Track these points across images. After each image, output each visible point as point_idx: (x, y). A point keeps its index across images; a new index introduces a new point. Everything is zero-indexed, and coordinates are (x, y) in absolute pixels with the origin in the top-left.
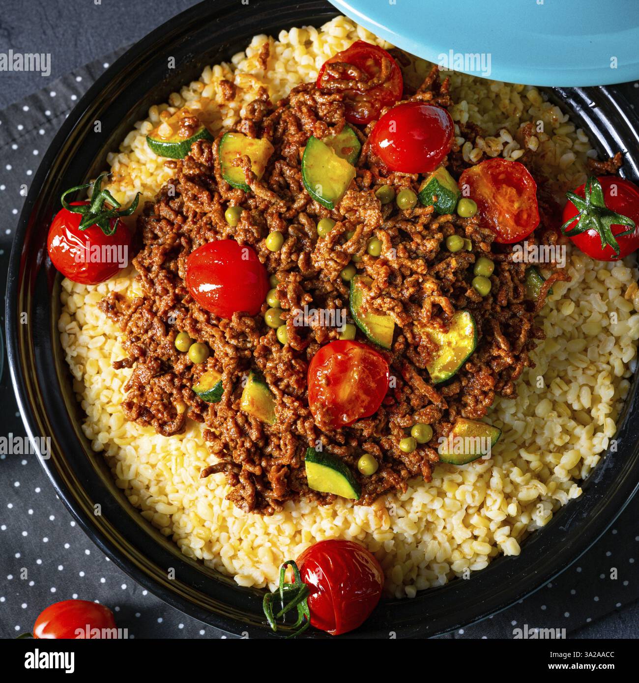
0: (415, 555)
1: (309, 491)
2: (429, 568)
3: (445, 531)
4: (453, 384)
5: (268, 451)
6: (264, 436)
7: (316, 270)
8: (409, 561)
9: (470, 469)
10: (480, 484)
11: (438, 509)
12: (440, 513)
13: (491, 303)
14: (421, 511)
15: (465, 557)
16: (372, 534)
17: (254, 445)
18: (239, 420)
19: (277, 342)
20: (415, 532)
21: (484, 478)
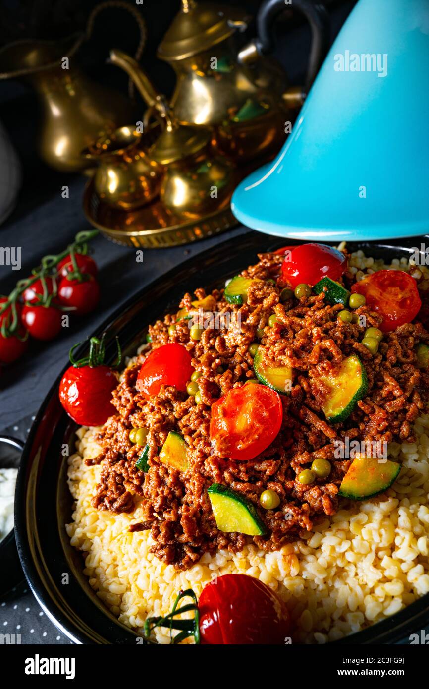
0: (326, 602)
1: (218, 533)
2: (343, 619)
3: (357, 577)
4: (350, 428)
5: (184, 499)
6: (179, 483)
7: (230, 351)
8: (320, 609)
9: (375, 508)
10: (387, 523)
11: (346, 551)
12: (350, 557)
13: (381, 359)
14: (330, 555)
15: (377, 600)
16: (283, 581)
17: (171, 493)
18: (161, 473)
19: (195, 404)
20: (324, 576)
21: (391, 518)
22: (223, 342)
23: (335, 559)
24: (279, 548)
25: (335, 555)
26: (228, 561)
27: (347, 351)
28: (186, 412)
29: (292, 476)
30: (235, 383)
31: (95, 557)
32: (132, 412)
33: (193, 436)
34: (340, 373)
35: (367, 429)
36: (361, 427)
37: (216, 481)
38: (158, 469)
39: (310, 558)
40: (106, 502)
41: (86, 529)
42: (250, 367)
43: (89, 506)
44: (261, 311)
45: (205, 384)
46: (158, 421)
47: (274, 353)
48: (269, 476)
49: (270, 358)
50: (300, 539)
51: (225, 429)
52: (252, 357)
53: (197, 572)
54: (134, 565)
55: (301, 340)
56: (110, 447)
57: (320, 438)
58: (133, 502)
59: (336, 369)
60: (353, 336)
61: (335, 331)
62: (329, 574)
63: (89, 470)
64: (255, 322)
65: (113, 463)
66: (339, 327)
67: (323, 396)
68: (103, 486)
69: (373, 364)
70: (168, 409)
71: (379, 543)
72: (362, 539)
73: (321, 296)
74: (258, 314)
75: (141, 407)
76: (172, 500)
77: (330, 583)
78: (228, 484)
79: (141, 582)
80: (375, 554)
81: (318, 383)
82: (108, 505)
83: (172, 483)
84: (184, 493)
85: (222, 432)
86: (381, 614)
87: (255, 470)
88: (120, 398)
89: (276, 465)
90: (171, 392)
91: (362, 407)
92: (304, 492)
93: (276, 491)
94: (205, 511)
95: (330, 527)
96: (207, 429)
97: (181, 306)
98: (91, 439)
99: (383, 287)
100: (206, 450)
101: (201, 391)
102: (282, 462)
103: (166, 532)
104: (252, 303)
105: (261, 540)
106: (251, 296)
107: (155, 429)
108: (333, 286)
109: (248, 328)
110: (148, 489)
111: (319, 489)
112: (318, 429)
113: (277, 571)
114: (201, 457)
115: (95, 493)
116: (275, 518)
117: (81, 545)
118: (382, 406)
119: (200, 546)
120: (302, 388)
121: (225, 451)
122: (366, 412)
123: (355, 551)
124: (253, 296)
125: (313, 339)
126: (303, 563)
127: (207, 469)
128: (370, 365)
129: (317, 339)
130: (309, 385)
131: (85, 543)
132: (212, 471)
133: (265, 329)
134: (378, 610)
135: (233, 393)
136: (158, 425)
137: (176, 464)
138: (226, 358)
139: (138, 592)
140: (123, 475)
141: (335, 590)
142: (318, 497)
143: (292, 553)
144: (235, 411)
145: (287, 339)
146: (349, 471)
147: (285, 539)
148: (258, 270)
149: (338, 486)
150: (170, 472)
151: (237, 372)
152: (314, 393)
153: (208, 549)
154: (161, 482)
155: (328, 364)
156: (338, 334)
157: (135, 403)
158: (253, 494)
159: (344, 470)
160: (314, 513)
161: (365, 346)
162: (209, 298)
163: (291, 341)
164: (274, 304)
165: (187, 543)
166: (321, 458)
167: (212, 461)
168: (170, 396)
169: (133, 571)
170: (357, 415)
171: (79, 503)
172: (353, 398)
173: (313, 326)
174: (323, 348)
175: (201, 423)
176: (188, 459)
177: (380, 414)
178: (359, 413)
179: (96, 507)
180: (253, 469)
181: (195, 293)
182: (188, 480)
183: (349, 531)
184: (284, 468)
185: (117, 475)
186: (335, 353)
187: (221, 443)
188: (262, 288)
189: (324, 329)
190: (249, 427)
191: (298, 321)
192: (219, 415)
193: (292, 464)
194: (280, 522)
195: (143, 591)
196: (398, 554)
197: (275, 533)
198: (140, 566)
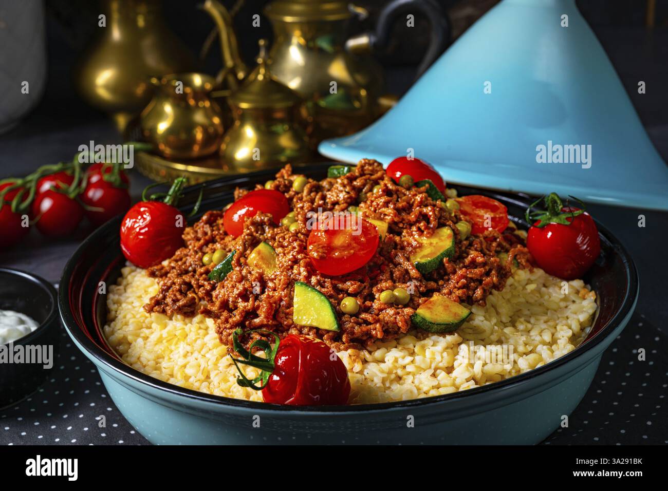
1: (292, 324)
6: (262, 281)
9: (441, 338)
10: (449, 350)
11: (408, 364)
12: (410, 368)
14: (392, 364)
18: (244, 272)
20: (385, 375)
21: (454, 349)
22: (324, 198)
23: (396, 368)
24: (346, 349)
25: (397, 365)
29: (372, 298)
34: (433, 236)
35: (445, 286)
36: (441, 282)
37: (303, 281)
38: (242, 270)
39: (373, 364)
44: (369, 179)
50: (367, 349)
51: (324, 242)
55: (404, 204)
57: (404, 276)
58: (195, 308)
59: (430, 232)
62: (388, 377)
64: (362, 185)
65: (179, 276)
67: (414, 248)
68: (160, 296)
70: (259, 232)
71: (439, 362)
72: (425, 357)
75: (219, 240)
77: (388, 385)
78: (314, 287)
80: (433, 370)
81: (410, 239)
83: (257, 278)
84: (263, 292)
85: (320, 243)
89: (360, 286)
90: (267, 217)
91: (447, 263)
92: (381, 310)
94: (284, 305)
95: (396, 346)
102: (365, 287)
105: (331, 340)
106: (360, 170)
109: (354, 188)
110: (220, 292)
111: (396, 310)
112: (405, 268)
114: (292, 262)
116: (350, 321)
122: (449, 270)
123: (416, 365)
124: (362, 168)
125: (415, 206)
126: (366, 365)
127: (296, 272)
129: (418, 206)
130: (402, 240)
132: (299, 274)
133: (369, 195)
136: (249, 237)
137: (263, 267)
141: (391, 389)
142: (393, 315)
143: (358, 357)
145: (392, 198)
146: (426, 303)
149: (415, 310)
150: (254, 273)
152: (405, 245)
154: (242, 279)
155: (425, 225)
157: (213, 236)
158: (334, 300)
159: (421, 302)
160: (387, 326)
161: (458, 228)
166: (403, 288)
167: (303, 264)
168: (265, 220)
169: (181, 361)
170: (439, 273)
172: (442, 254)
174: (423, 212)
175: (296, 240)
176: (278, 263)
178: (442, 270)
179: (150, 310)
182: (272, 280)
183: (414, 351)
184: (366, 292)
185: (185, 283)
186: (433, 218)
190: (346, 245)
193: (374, 289)
194: (355, 325)
195: (190, 377)
196: (454, 374)
197: (348, 334)
198: (191, 359)
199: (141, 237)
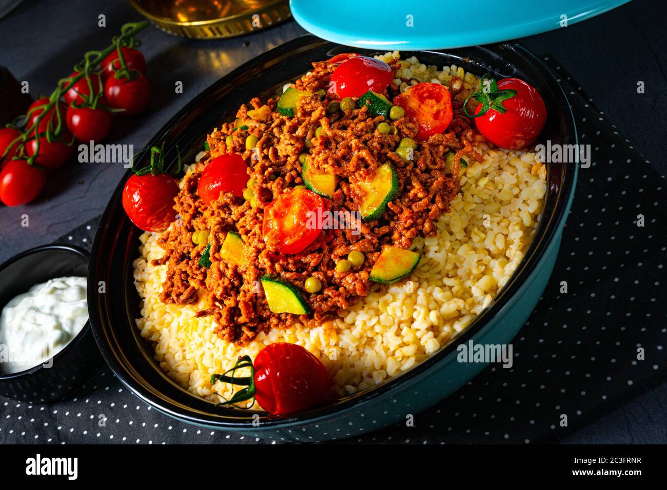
0: (357, 364)
1: (271, 314)
2: (370, 376)
3: (383, 344)
4: (383, 226)
5: (242, 288)
6: (238, 275)
7: (282, 160)
8: (352, 369)
9: (399, 290)
10: (408, 301)
11: (375, 325)
12: (378, 329)
13: (412, 166)
14: (362, 329)
15: (396, 359)
16: (323, 351)
17: (232, 283)
18: (222, 267)
19: (251, 208)
20: (357, 344)
21: (411, 298)
22: (275, 152)
23: (366, 331)
24: (320, 324)
25: (366, 328)
26: (279, 338)
27: (382, 159)
28: (243, 215)
29: (332, 266)
30: (285, 189)
31: (164, 346)
32: (194, 216)
33: (249, 235)
34: (375, 179)
35: (396, 226)
36: (392, 224)
37: (268, 271)
38: (219, 264)
39: (346, 332)
40: (174, 296)
41: (155, 322)
42: (299, 174)
43: (156, 302)
44: (309, 123)
45: (259, 190)
46: (219, 223)
47: (319, 162)
48: (314, 267)
49: (316, 166)
50: (339, 317)
51: (276, 228)
52: (301, 165)
53: (253, 347)
54: (200, 348)
55: (343, 150)
56: (174, 249)
58: (197, 295)
59: (370, 176)
60: (389, 146)
61: (373, 142)
62: (360, 343)
63: (154, 272)
64: (304, 134)
65: (178, 263)
66: (376, 138)
67: (360, 199)
68: (169, 283)
69: (406, 170)
70: (227, 213)
71: (401, 317)
72: (388, 315)
73: (364, 109)
74: (306, 127)
75: (202, 212)
76: (231, 290)
77: (361, 350)
78: (279, 274)
79: (207, 362)
80: (397, 326)
81: (356, 187)
82: (175, 298)
83: (232, 275)
84: (241, 284)
85: (273, 230)
86: (398, 370)
87: (302, 262)
88: (182, 204)
89: (319, 257)
90: (229, 198)
91: (392, 207)
92: (341, 279)
93: (319, 278)
94: (259, 297)
95: (363, 307)
96: (261, 228)
97: (237, 116)
98: (154, 244)
99: (422, 99)
100: (261, 246)
101: (256, 196)
102: (324, 255)
103: (227, 315)
104: (301, 116)
105: (306, 319)
106: (301, 109)
107: (216, 230)
108: (375, 99)
109: (297, 139)
110: (210, 282)
111: (354, 276)
113: (318, 342)
114: (256, 252)
115: (161, 290)
116: (317, 300)
117: (150, 336)
118: (409, 207)
119: (256, 326)
120: (343, 192)
121: (276, 246)
122: (396, 212)
123: (382, 324)
124: (303, 109)
125: (353, 149)
126: (340, 335)
127: (261, 261)
128: (403, 172)
129: (356, 150)
130: (349, 190)
131: (154, 334)
132: (265, 264)
133: (313, 140)
134: (397, 367)
135: (282, 198)
136: (218, 226)
137: (235, 259)
138: (278, 167)
139: (204, 369)
140: (188, 272)
141: (364, 355)
142: (352, 282)
143: (331, 328)
144: (284, 213)
145: (330, 150)
146: (379, 260)
147: (326, 317)
148: (311, 80)
149: (369, 273)
150: (229, 266)
151: (287, 178)
152: (352, 197)
153: (263, 329)
154: (222, 275)
155: (364, 172)
156: (375, 144)
157: (196, 208)
158: (300, 281)
159: (374, 260)
160: (349, 295)
161: (398, 155)
162: (264, 107)
163: (334, 152)
164: (321, 117)
165: (245, 324)
166: (356, 250)
167: (265, 254)
168: (228, 201)
169: (199, 353)
170: (388, 215)
171: (146, 301)
172: (385, 200)
173: (353, 138)
174: (361, 157)
175: (255, 224)
176: (245, 255)
177: (406, 213)
178: (390, 213)
179: (164, 301)
180: (300, 261)
181: (251, 102)
182: (245, 272)
183: (378, 310)
184: (326, 260)
185: (183, 272)
186: (370, 161)
187: (272, 240)
188: (311, 102)
189: (363, 140)
190: (295, 226)
191: (340, 133)
192: (270, 217)
193: (332, 256)
194: (321, 303)
195: (208, 368)
196: (415, 325)
197: (317, 312)
198: (205, 349)
199: (141, 215)
